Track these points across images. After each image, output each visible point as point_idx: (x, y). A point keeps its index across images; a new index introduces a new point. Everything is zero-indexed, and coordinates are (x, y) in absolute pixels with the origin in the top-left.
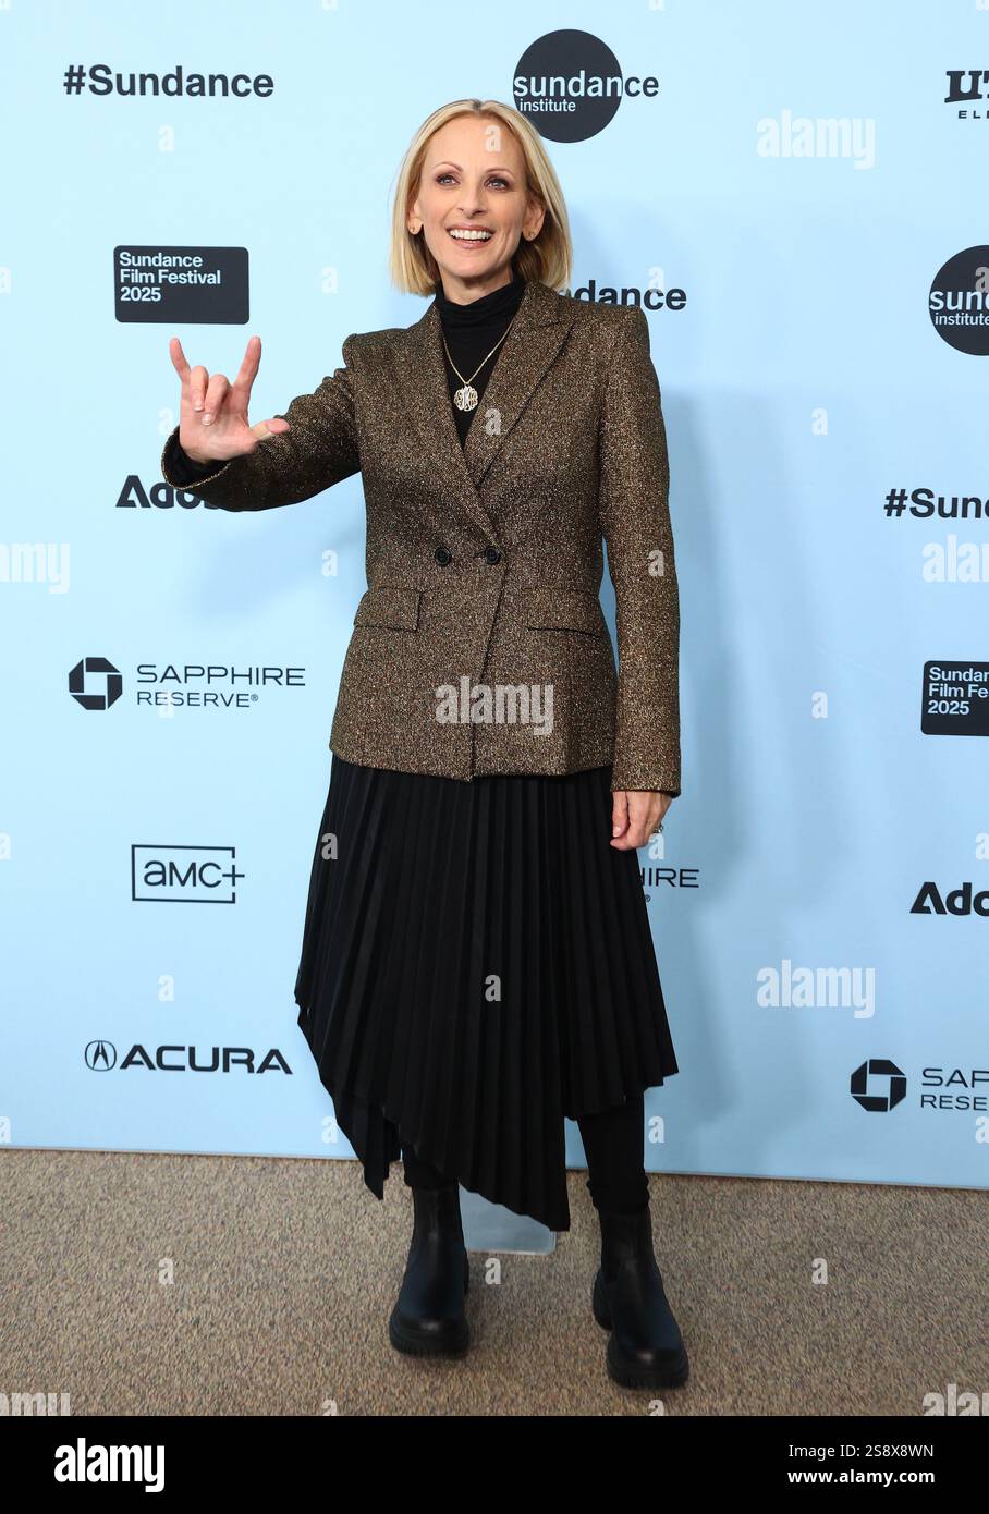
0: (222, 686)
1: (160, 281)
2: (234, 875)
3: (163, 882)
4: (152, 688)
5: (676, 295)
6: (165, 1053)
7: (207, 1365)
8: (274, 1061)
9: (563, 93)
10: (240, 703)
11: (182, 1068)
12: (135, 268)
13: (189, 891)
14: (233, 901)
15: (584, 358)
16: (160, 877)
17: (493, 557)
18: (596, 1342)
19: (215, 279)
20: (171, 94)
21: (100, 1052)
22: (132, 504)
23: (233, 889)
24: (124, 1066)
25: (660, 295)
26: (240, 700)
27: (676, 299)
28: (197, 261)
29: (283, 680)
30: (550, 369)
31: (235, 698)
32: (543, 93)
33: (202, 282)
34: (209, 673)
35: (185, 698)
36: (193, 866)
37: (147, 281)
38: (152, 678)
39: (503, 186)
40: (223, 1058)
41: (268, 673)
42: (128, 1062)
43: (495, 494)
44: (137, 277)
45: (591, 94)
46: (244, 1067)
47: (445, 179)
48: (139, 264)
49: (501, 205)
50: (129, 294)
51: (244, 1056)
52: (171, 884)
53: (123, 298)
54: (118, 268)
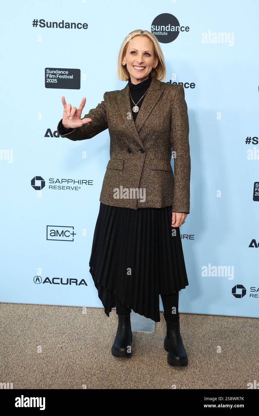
0: (71, 185)
1: (57, 77)
2: (73, 234)
3: (55, 235)
4: (53, 185)
5: (193, 84)
6: (55, 280)
7: (64, 358)
8: (83, 282)
9: (164, 30)
10: (76, 189)
11: (59, 284)
12: (50, 74)
13: (61, 238)
14: (73, 241)
15: (167, 99)
16: (54, 234)
17: (142, 151)
18: (165, 355)
19: (71, 77)
20: (61, 28)
21: (38, 279)
22: (49, 136)
23: (73, 238)
24: (44, 283)
25: (188, 84)
26: (76, 188)
27: (193, 85)
28: (67, 72)
29: (87, 183)
30: (158, 101)
31: (75, 188)
32: (159, 30)
33: (68, 78)
34: (68, 181)
35: (61, 187)
36: (63, 231)
37: (53, 77)
38: (53, 182)
39: (148, 55)
40: (70, 281)
41: (83, 181)
42: (45, 282)
43: (143, 135)
44: (51, 76)
45: (171, 30)
46: (75, 284)
47: (133, 53)
48: (52, 73)
49: (148, 60)
50: (49, 81)
51: (75, 281)
52: (57, 236)
53: (47, 82)
54: (46, 73)
